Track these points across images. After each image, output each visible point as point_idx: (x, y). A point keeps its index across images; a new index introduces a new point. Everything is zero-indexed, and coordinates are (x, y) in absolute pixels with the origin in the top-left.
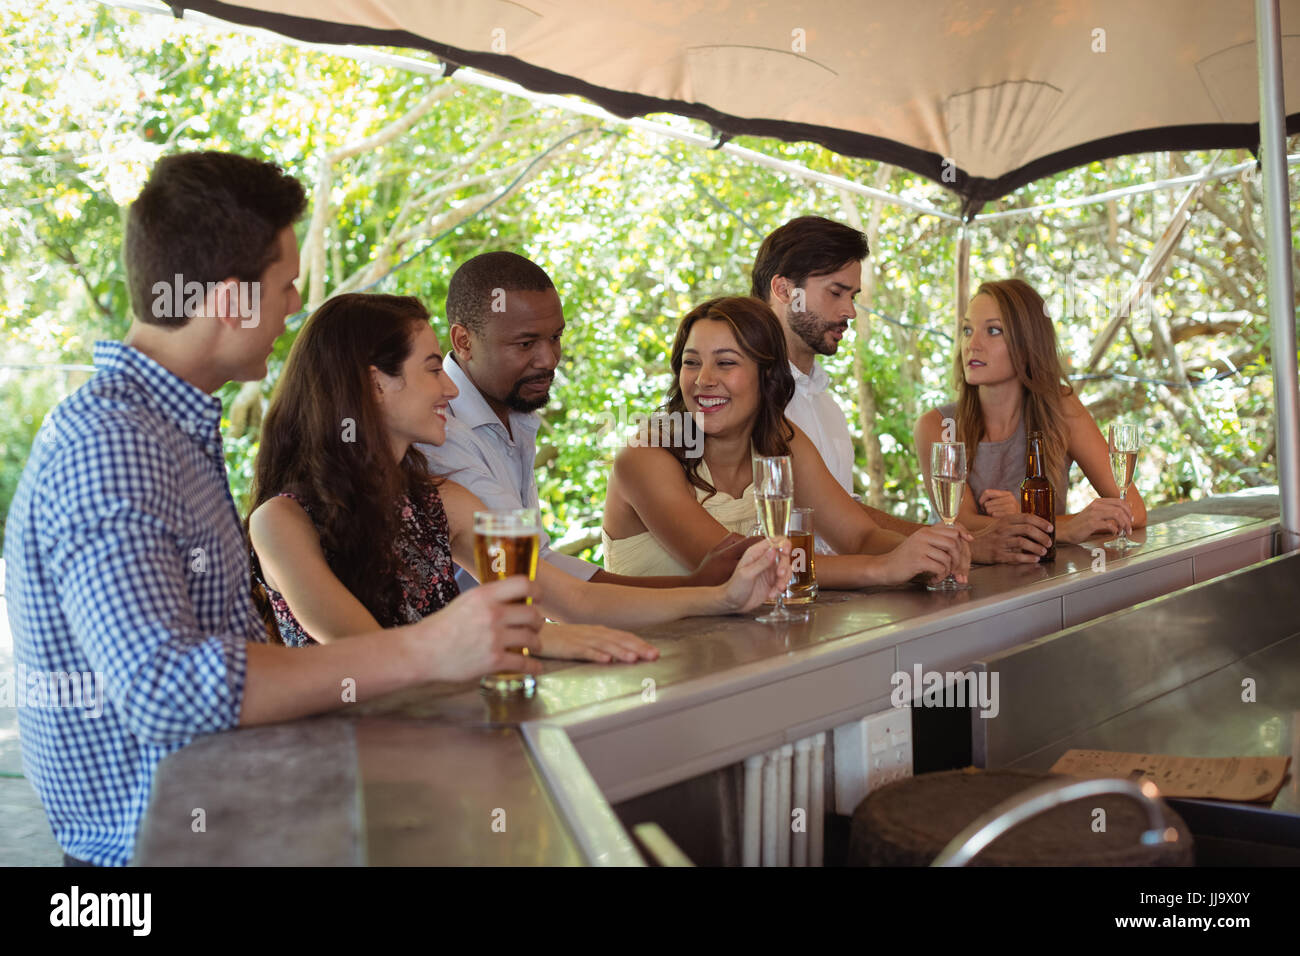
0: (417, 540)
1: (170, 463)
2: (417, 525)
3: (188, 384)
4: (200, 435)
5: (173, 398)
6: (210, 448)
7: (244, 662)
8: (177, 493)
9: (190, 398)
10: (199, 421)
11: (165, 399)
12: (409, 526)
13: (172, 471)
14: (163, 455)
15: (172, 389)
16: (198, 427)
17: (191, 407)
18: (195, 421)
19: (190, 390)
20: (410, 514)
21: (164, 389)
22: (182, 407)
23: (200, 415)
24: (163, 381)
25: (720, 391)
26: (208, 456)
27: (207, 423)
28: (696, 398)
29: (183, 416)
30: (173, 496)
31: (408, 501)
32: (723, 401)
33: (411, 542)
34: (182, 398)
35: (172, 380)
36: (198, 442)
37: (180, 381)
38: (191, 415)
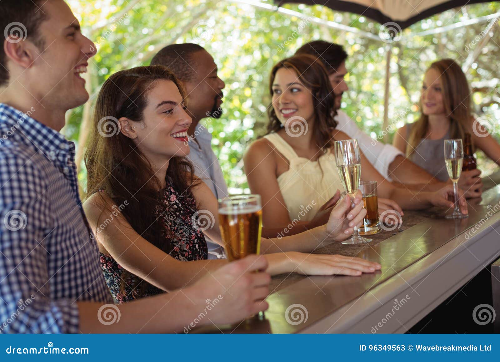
0: (181, 214)
1: (40, 178)
2: (180, 205)
3: (49, 128)
4: (59, 161)
5: (40, 138)
6: (66, 169)
7: (77, 317)
8: (46, 198)
9: (51, 137)
10: (58, 152)
11: (34, 138)
12: (175, 207)
13: (43, 183)
14: (36, 173)
15: (39, 132)
16: (57, 155)
17: (51, 142)
18: (54, 151)
19: (50, 131)
20: (175, 199)
21: (33, 132)
22: (46, 143)
23: (57, 147)
24: (32, 126)
25: (292, 106)
26: (65, 175)
27: (63, 152)
28: (281, 111)
29: (47, 148)
30: (44, 200)
31: (172, 190)
32: (294, 111)
33: (178, 216)
34: (45, 137)
35: (38, 126)
36: (58, 166)
37: (43, 126)
38: (52, 148)
